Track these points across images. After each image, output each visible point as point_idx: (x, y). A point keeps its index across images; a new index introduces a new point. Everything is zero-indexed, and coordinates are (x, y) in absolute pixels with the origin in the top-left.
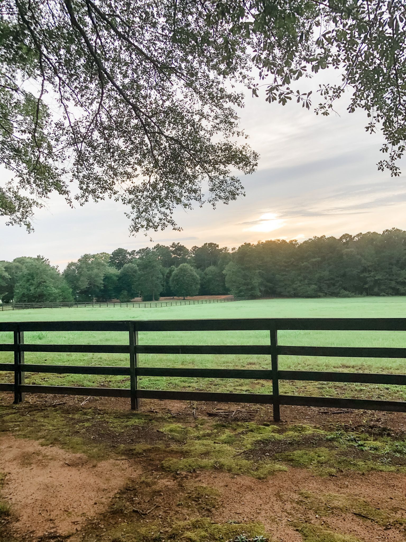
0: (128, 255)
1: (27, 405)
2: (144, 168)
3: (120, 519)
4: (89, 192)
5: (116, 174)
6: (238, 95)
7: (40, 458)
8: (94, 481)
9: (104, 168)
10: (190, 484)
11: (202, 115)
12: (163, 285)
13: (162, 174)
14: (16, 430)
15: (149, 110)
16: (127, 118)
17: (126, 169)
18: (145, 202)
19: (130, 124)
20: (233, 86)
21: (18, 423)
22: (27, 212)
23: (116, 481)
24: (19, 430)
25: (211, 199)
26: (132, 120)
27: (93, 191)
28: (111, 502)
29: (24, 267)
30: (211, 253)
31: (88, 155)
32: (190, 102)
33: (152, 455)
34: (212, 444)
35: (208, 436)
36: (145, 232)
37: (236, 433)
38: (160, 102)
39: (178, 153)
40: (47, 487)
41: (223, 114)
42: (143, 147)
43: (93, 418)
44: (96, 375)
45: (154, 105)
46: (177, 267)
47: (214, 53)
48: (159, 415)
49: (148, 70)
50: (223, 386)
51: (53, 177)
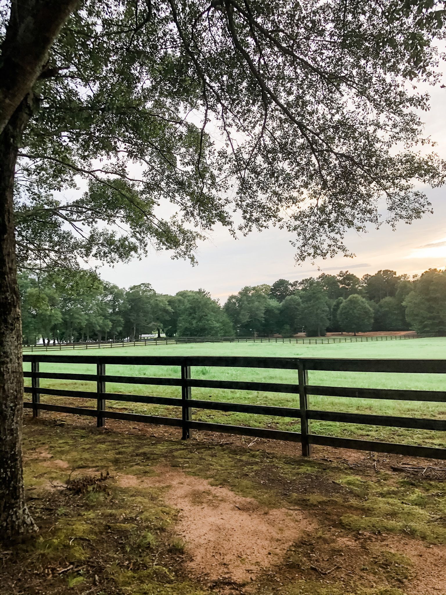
0: (290, 287)
1: (194, 442)
2: (311, 190)
3: (297, 575)
4: (253, 221)
5: (280, 200)
6: (422, 96)
7: (210, 497)
8: (266, 529)
9: (268, 195)
10: (376, 547)
11: (378, 125)
12: (329, 319)
13: (331, 196)
14: (186, 467)
15: (316, 127)
16: (291, 138)
17: (292, 193)
18: (312, 227)
19: (295, 144)
20: (414, 88)
21: (187, 460)
22: (191, 245)
23: (290, 532)
24: (189, 467)
25: (390, 219)
26: (298, 140)
27: (257, 220)
28: (286, 554)
29: (186, 301)
30: (386, 281)
31: (251, 182)
32: (363, 112)
33: (329, 509)
34: (400, 504)
35: (394, 494)
36: (312, 261)
37: (429, 494)
38: (329, 117)
39: (350, 170)
40: (219, 529)
41: (403, 121)
42: (309, 168)
43: (261, 462)
44: (262, 416)
45: (322, 120)
46: (345, 298)
47: (392, 52)
48: (334, 465)
49: (314, 83)
50: (409, 438)
51: (216, 207)
